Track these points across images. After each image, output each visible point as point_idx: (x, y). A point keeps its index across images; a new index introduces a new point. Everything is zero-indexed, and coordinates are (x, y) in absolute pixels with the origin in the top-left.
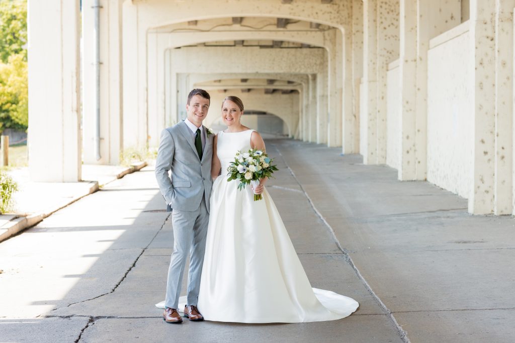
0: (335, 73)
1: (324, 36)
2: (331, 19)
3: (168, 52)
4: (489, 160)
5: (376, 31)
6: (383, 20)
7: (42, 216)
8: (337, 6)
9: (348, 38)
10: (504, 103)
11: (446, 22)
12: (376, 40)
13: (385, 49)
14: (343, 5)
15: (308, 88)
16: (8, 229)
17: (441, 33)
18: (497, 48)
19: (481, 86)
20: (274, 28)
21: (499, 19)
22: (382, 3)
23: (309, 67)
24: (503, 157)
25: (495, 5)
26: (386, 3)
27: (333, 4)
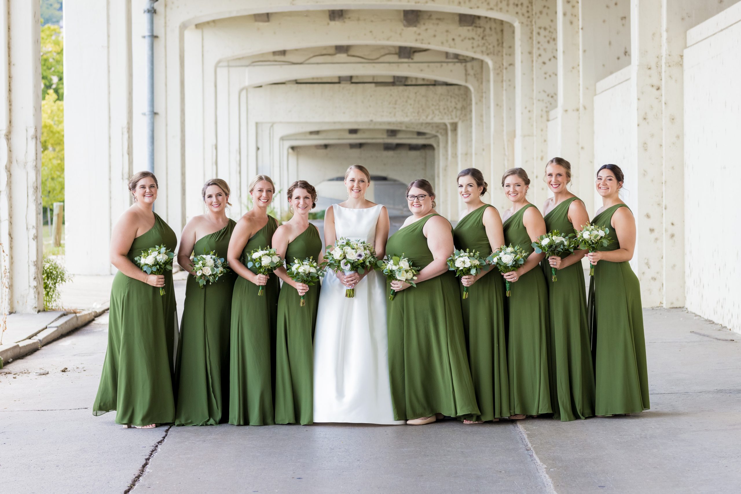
0: (482, 121)
1: (466, 70)
2: (473, 47)
3: (244, 93)
4: (656, 239)
5: (533, 66)
6: (542, 52)
7: (93, 314)
8: (482, 30)
9: (498, 74)
10: (673, 168)
11: (618, 58)
12: (533, 79)
13: (544, 91)
14: (491, 29)
15: (447, 142)
16: (57, 327)
17: (611, 73)
18: (663, 100)
19: (645, 146)
20: (395, 58)
21: (665, 63)
22: (540, 28)
23: (445, 113)
24: (672, 236)
25: (661, 46)
26: (545, 29)
27: (476, 27)
